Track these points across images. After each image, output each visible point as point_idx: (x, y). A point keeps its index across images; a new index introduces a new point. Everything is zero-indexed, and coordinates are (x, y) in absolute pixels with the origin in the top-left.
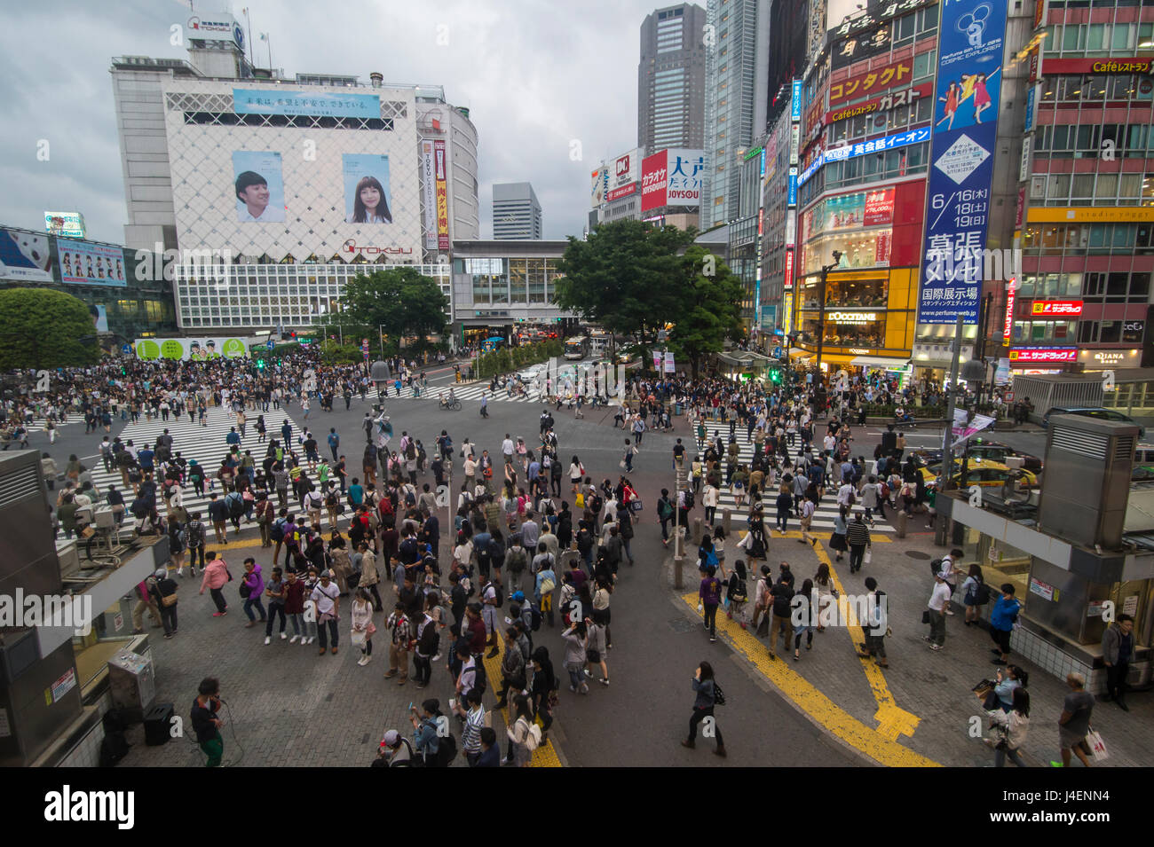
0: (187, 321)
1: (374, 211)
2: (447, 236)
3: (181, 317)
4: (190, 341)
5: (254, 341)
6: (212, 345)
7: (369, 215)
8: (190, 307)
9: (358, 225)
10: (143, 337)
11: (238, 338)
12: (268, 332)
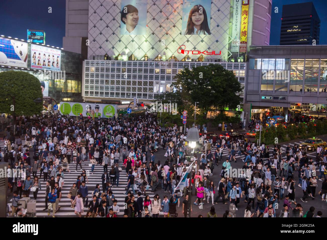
0: (87, 92)
1: (199, 28)
2: (246, 43)
3: (84, 90)
4: (87, 105)
5: (120, 107)
6: (97, 108)
7: (196, 30)
8: (89, 85)
9: (188, 36)
10: (64, 101)
11: (112, 105)
12: (129, 102)
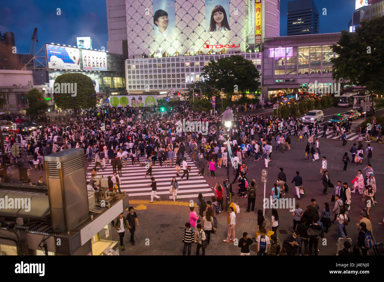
0: (130, 87)
1: (220, 25)
2: (261, 35)
3: (128, 85)
4: (131, 97)
5: (159, 96)
6: (140, 99)
7: (217, 27)
8: (132, 80)
9: (211, 33)
10: (112, 95)
11: (153, 96)
12: (166, 92)
